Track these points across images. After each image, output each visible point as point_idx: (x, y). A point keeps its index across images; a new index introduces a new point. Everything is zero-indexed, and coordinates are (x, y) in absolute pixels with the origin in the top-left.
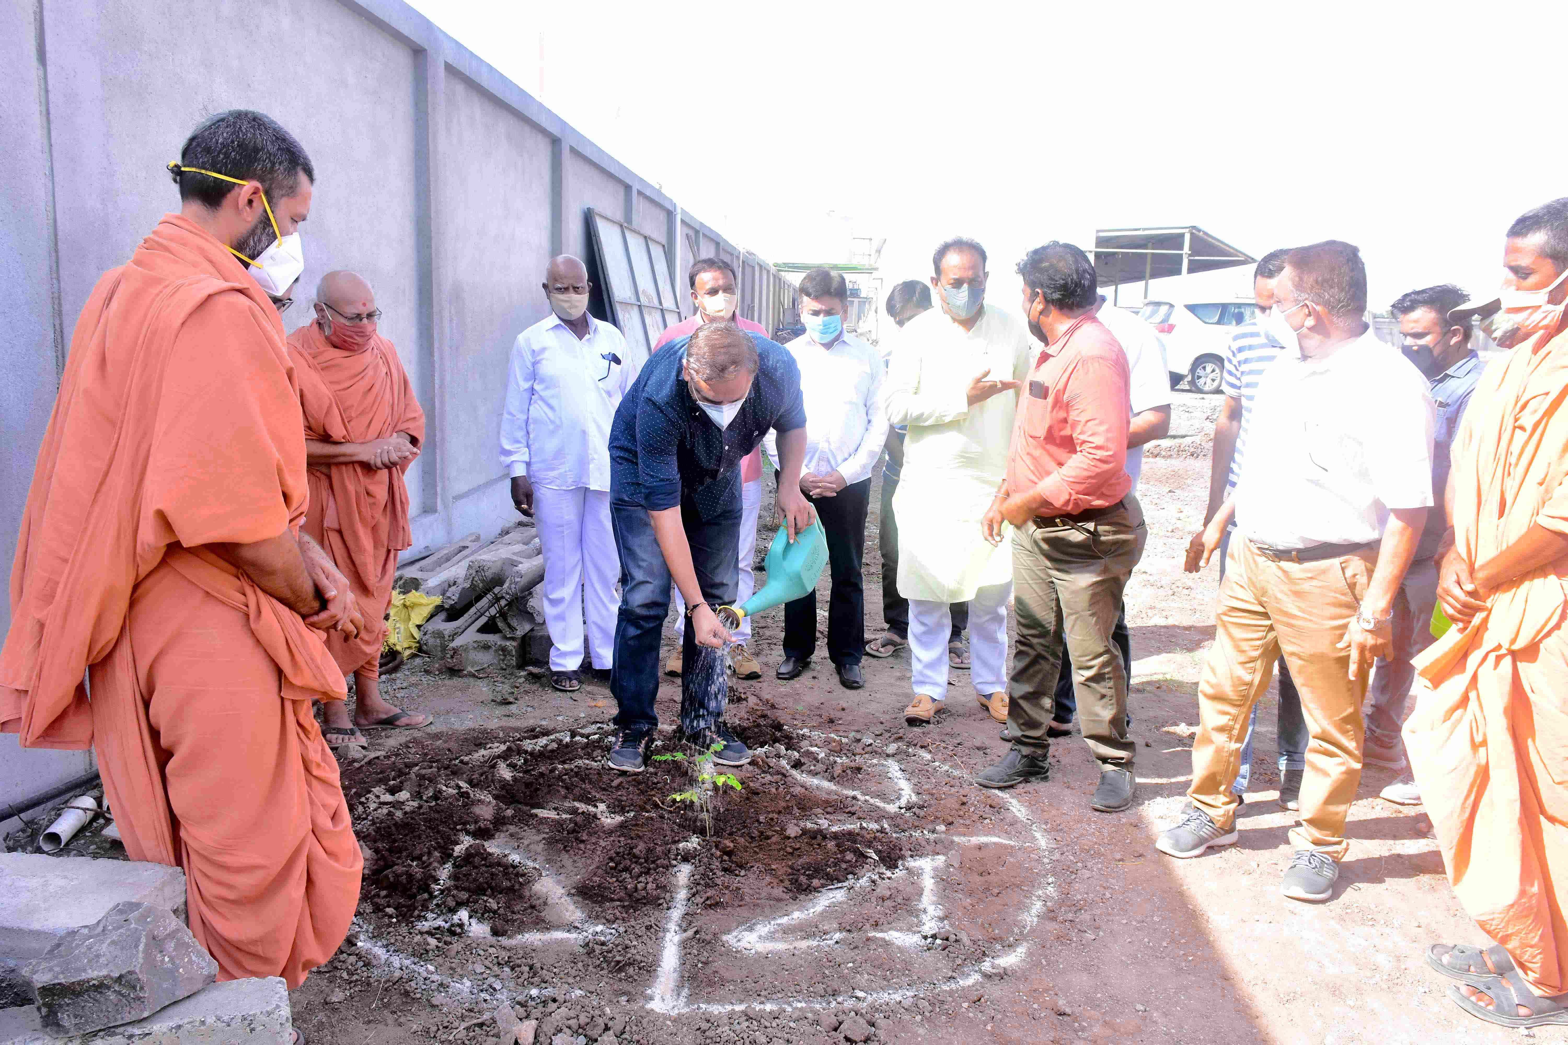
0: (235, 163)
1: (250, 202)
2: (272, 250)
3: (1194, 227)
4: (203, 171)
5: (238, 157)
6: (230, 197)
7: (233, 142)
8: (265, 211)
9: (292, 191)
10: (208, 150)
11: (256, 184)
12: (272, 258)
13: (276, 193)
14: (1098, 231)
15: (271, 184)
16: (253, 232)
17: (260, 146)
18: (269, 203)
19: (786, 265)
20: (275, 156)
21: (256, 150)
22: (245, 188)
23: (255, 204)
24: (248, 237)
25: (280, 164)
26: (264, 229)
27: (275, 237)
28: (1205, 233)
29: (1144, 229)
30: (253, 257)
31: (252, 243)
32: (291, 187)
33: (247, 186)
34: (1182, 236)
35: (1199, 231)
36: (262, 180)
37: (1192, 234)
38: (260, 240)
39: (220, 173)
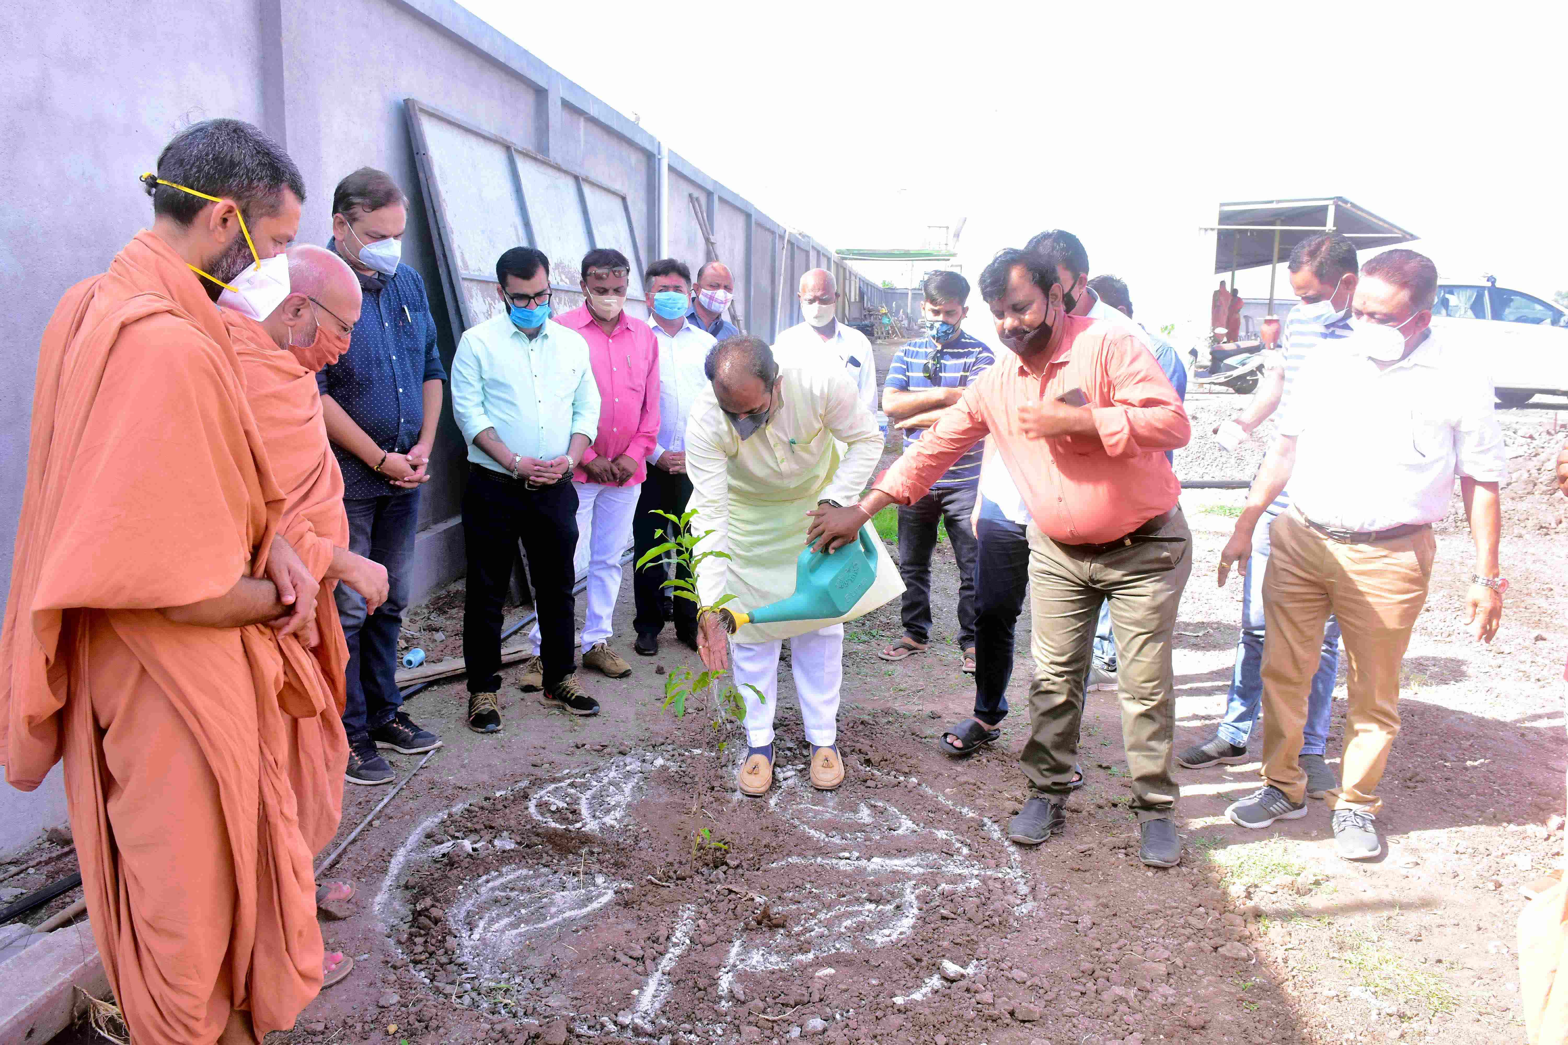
0: (209, 178)
1: (225, 220)
2: (249, 272)
3: (1340, 198)
4: (175, 185)
5: (212, 171)
6: (202, 215)
7: (207, 155)
8: (242, 232)
9: (274, 211)
10: (181, 162)
11: (230, 202)
12: (248, 281)
13: (253, 212)
14: (1222, 205)
15: (248, 204)
16: (226, 254)
17: (237, 159)
18: (246, 223)
19: (849, 251)
20: (253, 171)
21: (233, 164)
22: (218, 207)
23: (229, 223)
24: (221, 260)
25: (259, 180)
26: (239, 250)
27: (253, 260)
28: (1353, 205)
29: (1279, 202)
30: (227, 280)
31: (225, 264)
32: (273, 206)
33: (221, 203)
34: (1325, 208)
35: (1346, 202)
36: (238, 197)
37: (1337, 207)
38: (234, 263)
39: (192, 188)
